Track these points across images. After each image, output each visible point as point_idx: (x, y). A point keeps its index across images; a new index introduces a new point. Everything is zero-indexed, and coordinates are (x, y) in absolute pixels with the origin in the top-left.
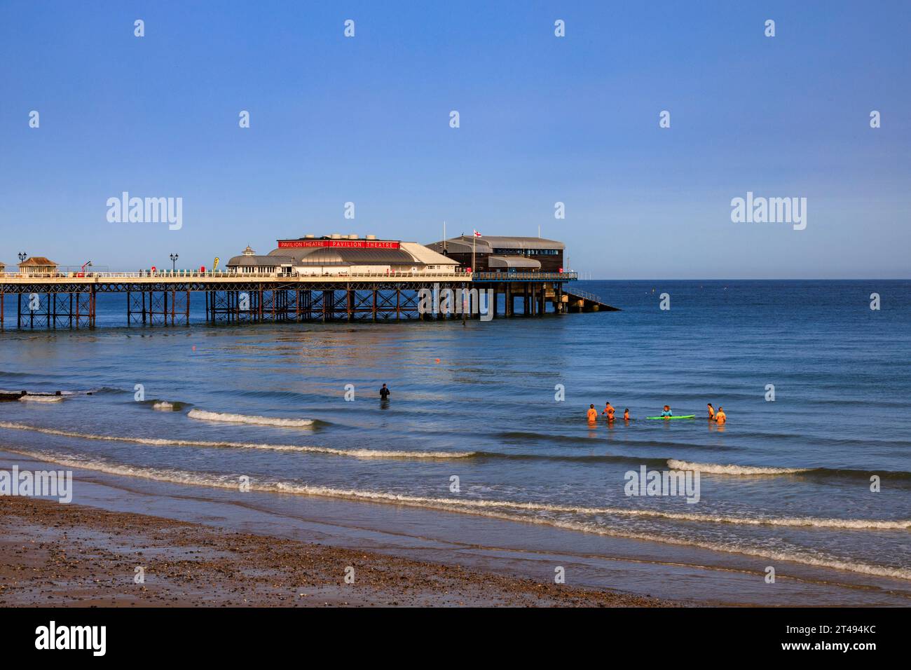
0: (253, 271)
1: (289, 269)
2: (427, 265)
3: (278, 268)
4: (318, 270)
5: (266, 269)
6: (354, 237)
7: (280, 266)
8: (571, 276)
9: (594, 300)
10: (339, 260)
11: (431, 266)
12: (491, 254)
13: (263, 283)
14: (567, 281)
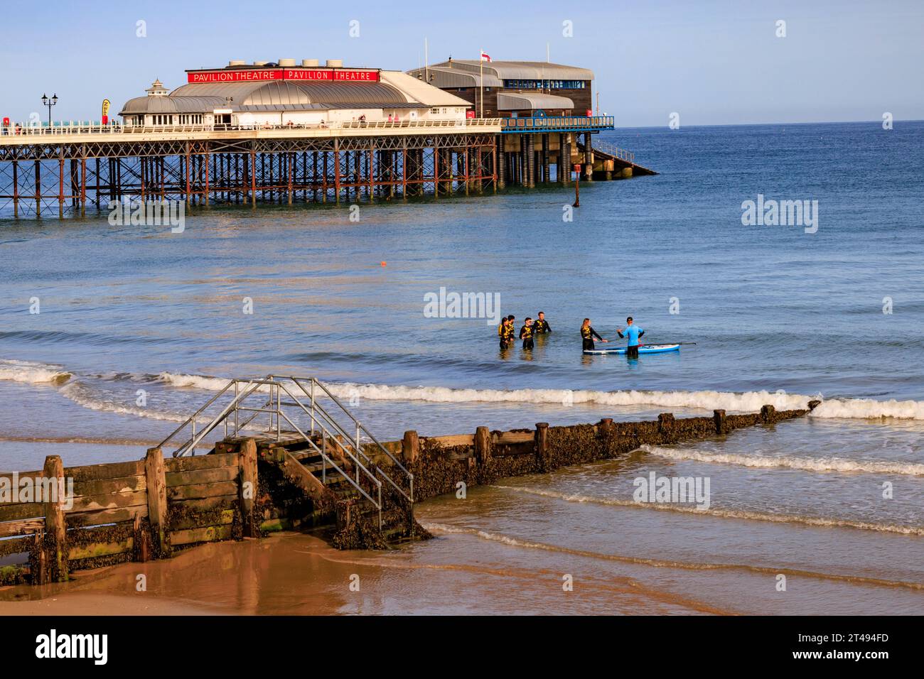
0: (171, 122)
1: (227, 118)
2: (431, 107)
3: (208, 116)
4: (274, 119)
5: (190, 118)
6: (312, 63)
7: (212, 113)
8: (602, 122)
9: (626, 160)
10: (305, 100)
11: (434, 109)
12: (500, 89)
13: (191, 142)
14: (597, 129)
